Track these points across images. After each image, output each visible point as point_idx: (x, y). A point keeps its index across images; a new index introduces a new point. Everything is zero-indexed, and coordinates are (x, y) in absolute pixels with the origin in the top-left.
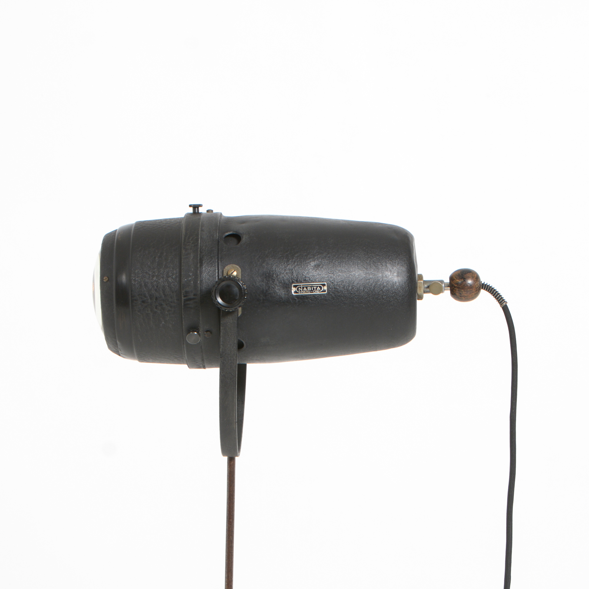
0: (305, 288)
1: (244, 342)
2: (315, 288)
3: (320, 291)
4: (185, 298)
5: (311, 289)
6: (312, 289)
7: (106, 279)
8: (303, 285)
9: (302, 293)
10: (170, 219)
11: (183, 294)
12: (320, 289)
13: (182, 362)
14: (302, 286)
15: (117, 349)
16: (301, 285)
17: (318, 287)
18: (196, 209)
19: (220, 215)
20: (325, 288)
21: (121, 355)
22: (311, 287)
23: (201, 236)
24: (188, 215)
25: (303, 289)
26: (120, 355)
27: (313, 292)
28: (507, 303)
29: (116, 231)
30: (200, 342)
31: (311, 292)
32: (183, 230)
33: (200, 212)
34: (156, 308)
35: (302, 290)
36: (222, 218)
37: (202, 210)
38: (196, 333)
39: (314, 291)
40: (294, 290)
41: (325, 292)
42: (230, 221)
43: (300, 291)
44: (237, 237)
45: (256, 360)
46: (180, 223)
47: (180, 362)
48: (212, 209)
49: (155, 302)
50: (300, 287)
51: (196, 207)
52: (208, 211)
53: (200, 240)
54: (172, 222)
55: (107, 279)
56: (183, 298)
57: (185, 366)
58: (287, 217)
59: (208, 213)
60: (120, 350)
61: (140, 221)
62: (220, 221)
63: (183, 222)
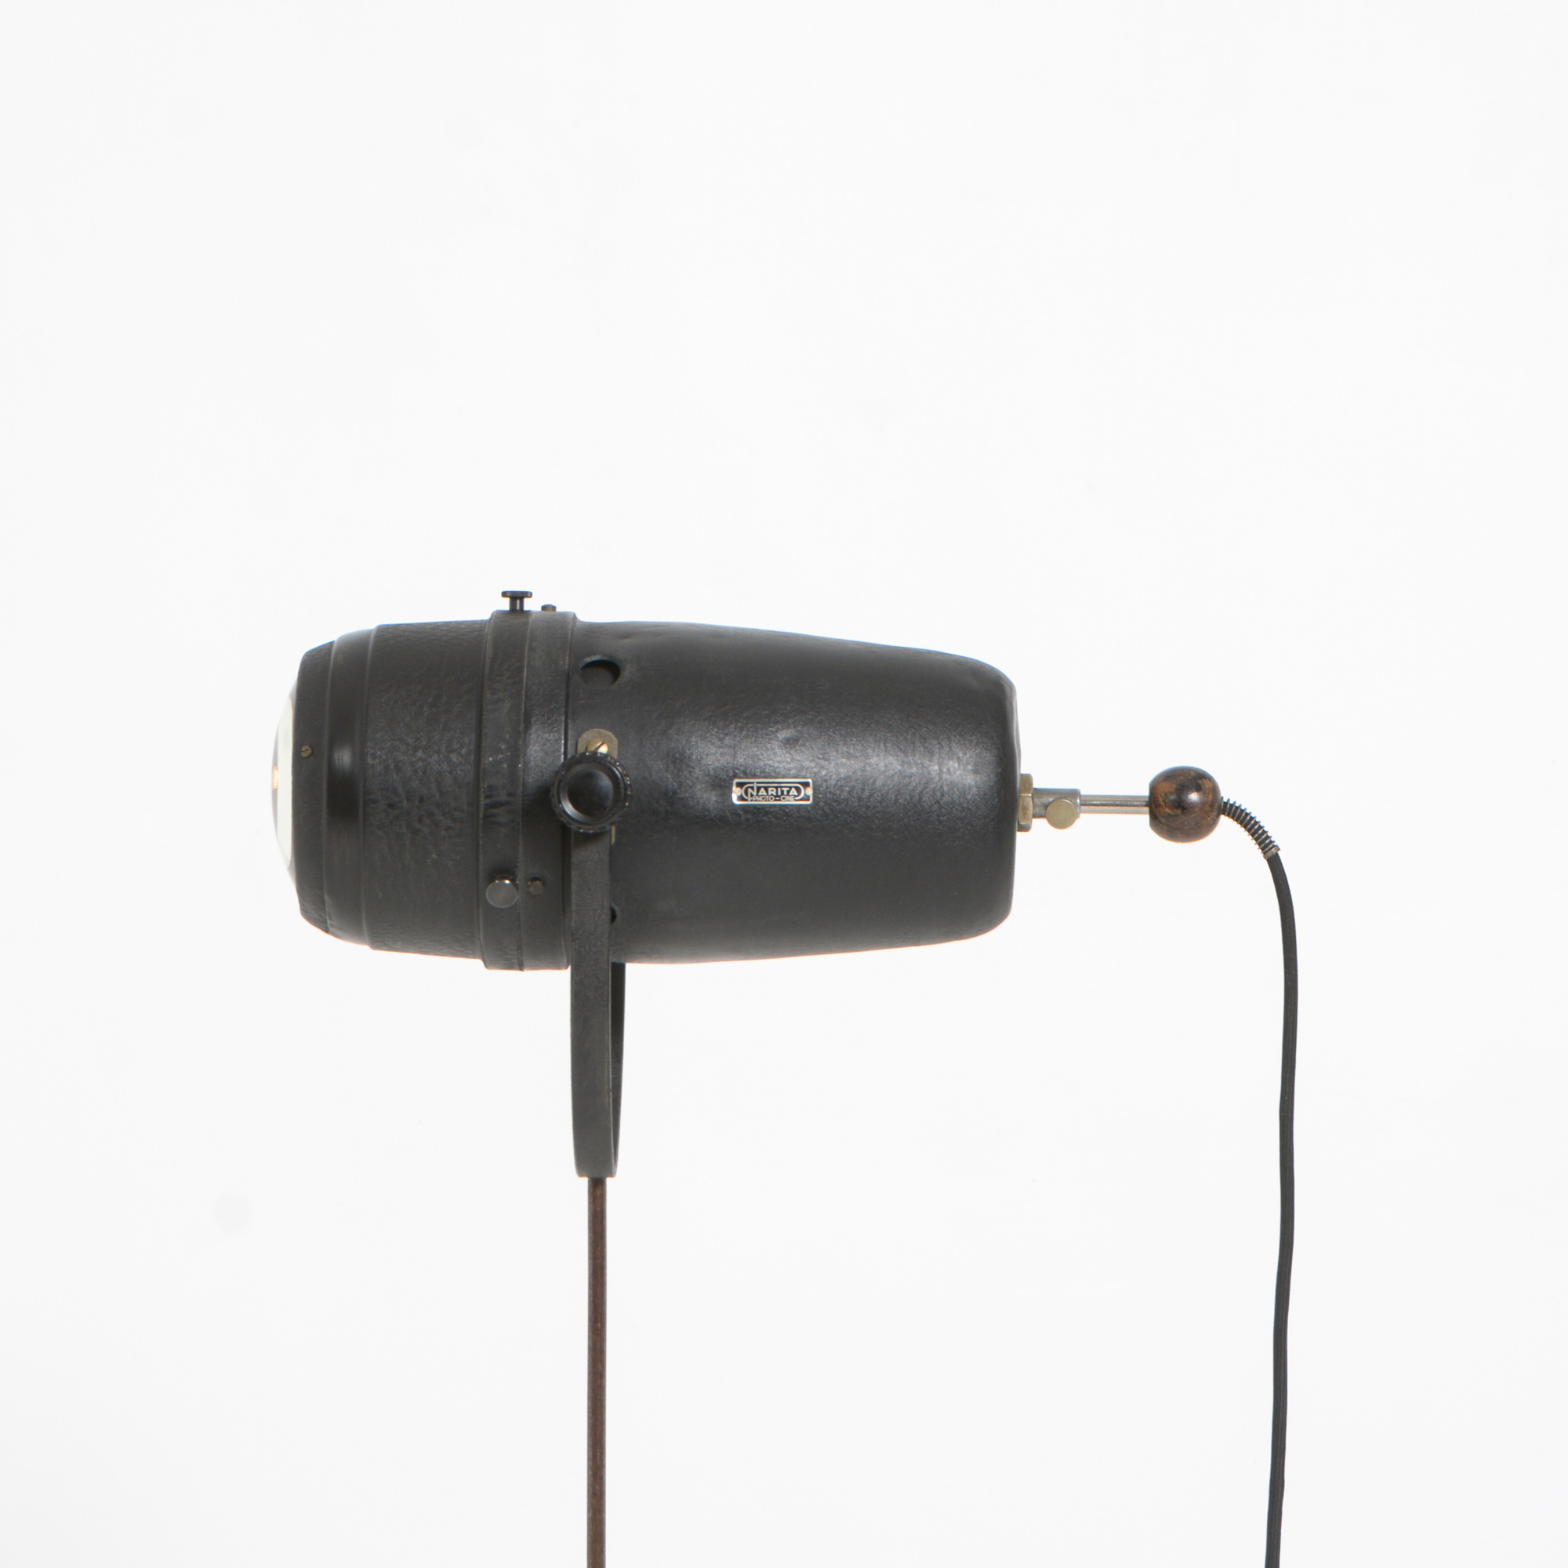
0: (762, 790)
1: (617, 909)
2: (785, 790)
3: (797, 798)
4: (488, 801)
5: (777, 792)
6: (779, 794)
7: (306, 751)
8: (758, 783)
9: (756, 800)
10: (457, 622)
11: (484, 792)
12: (796, 793)
13: (470, 952)
14: (755, 785)
15: (323, 915)
16: (753, 783)
17: (793, 789)
18: (518, 601)
19: (572, 616)
20: (810, 791)
21: (331, 929)
22: (777, 788)
23: (529, 661)
24: (499, 616)
25: (758, 791)
26: (327, 931)
27: (780, 800)
28: (1279, 849)
29: (331, 644)
30: (515, 905)
31: (776, 800)
32: (488, 646)
33: (526, 608)
34: (420, 821)
35: (755, 793)
36: (577, 623)
37: (529, 605)
38: (507, 882)
39: (784, 798)
40: (736, 794)
41: (808, 800)
42: (594, 631)
43: (752, 795)
44: (611, 667)
46: (481, 630)
47: (467, 952)
48: (554, 604)
49: (418, 807)
50: (752, 788)
51: (517, 598)
52: (544, 608)
53: (527, 670)
54: (463, 628)
55: (309, 752)
56: (483, 801)
57: (478, 963)
58: (726, 629)
59: (544, 612)
60: (330, 919)
61: (388, 625)
62: (573, 629)
63: (487, 630)
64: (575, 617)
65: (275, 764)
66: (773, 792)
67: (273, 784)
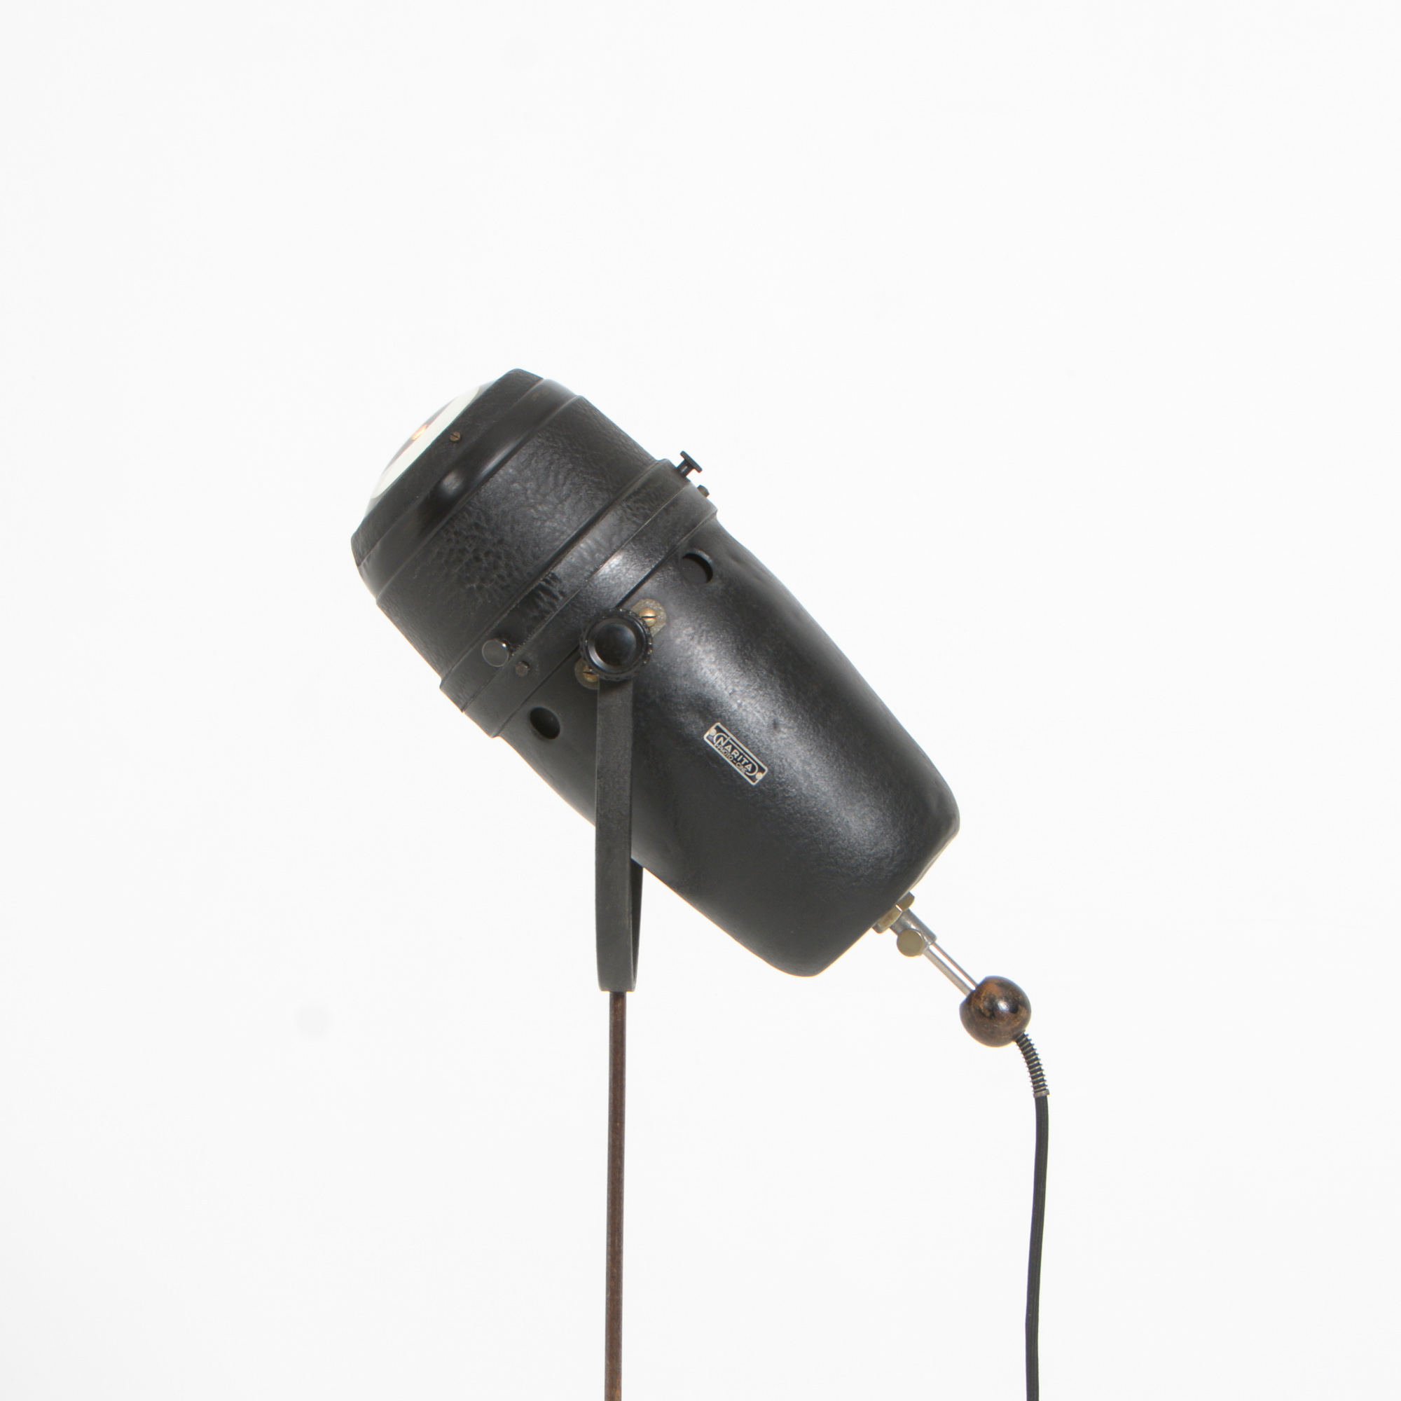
0: (730, 746)
1: (561, 733)
2: (745, 760)
3: (747, 773)
4: (544, 583)
5: (738, 757)
6: (739, 759)
7: (457, 436)
8: (731, 739)
9: (719, 749)
10: (634, 443)
11: (547, 575)
12: (750, 769)
13: (439, 669)
14: (728, 739)
15: (365, 553)
16: (728, 736)
17: (750, 765)
18: (686, 467)
19: (714, 511)
20: (760, 776)
21: (362, 566)
22: (741, 754)
23: (657, 517)
24: (667, 465)
25: (726, 745)
26: (358, 564)
27: (735, 764)
29: (540, 379)
30: (497, 668)
31: (732, 761)
32: (640, 480)
33: (689, 477)
34: (487, 554)
35: (723, 744)
36: (713, 520)
37: (693, 477)
38: (504, 645)
39: (739, 765)
40: (712, 731)
41: (754, 782)
42: (719, 535)
43: (720, 744)
44: (708, 571)
45: (552, 776)
46: (645, 464)
47: (437, 666)
48: (709, 491)
49: (494, 544)
50: (725, 739)
51: (689, 464)
52: (701, 488)
53: (650, 522)
54: (634, 452)
55: (457, 439)
56: (540, 581)
57: (437, 679)
58: (807, 615)
59: (698, 490)
60: (368, 560)
61: (588, 402)
62: (706, 521)
63: (649, 468)
64: (715, 514)
65: (429, 423)
66: (736, 755)
67: (414, 435)
